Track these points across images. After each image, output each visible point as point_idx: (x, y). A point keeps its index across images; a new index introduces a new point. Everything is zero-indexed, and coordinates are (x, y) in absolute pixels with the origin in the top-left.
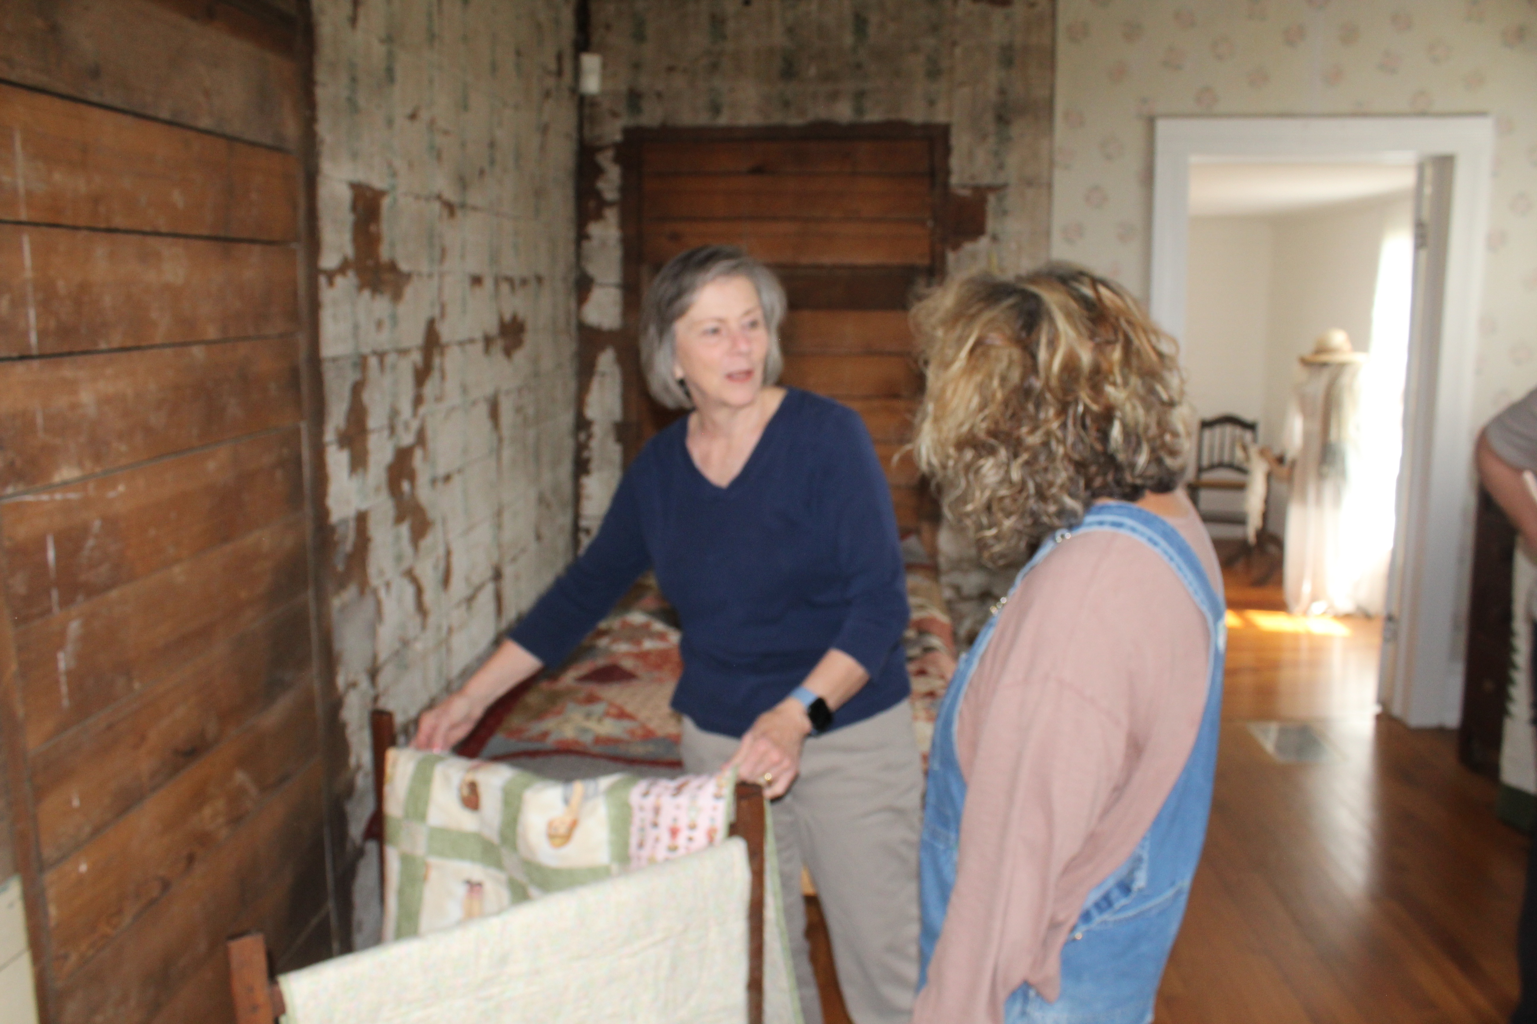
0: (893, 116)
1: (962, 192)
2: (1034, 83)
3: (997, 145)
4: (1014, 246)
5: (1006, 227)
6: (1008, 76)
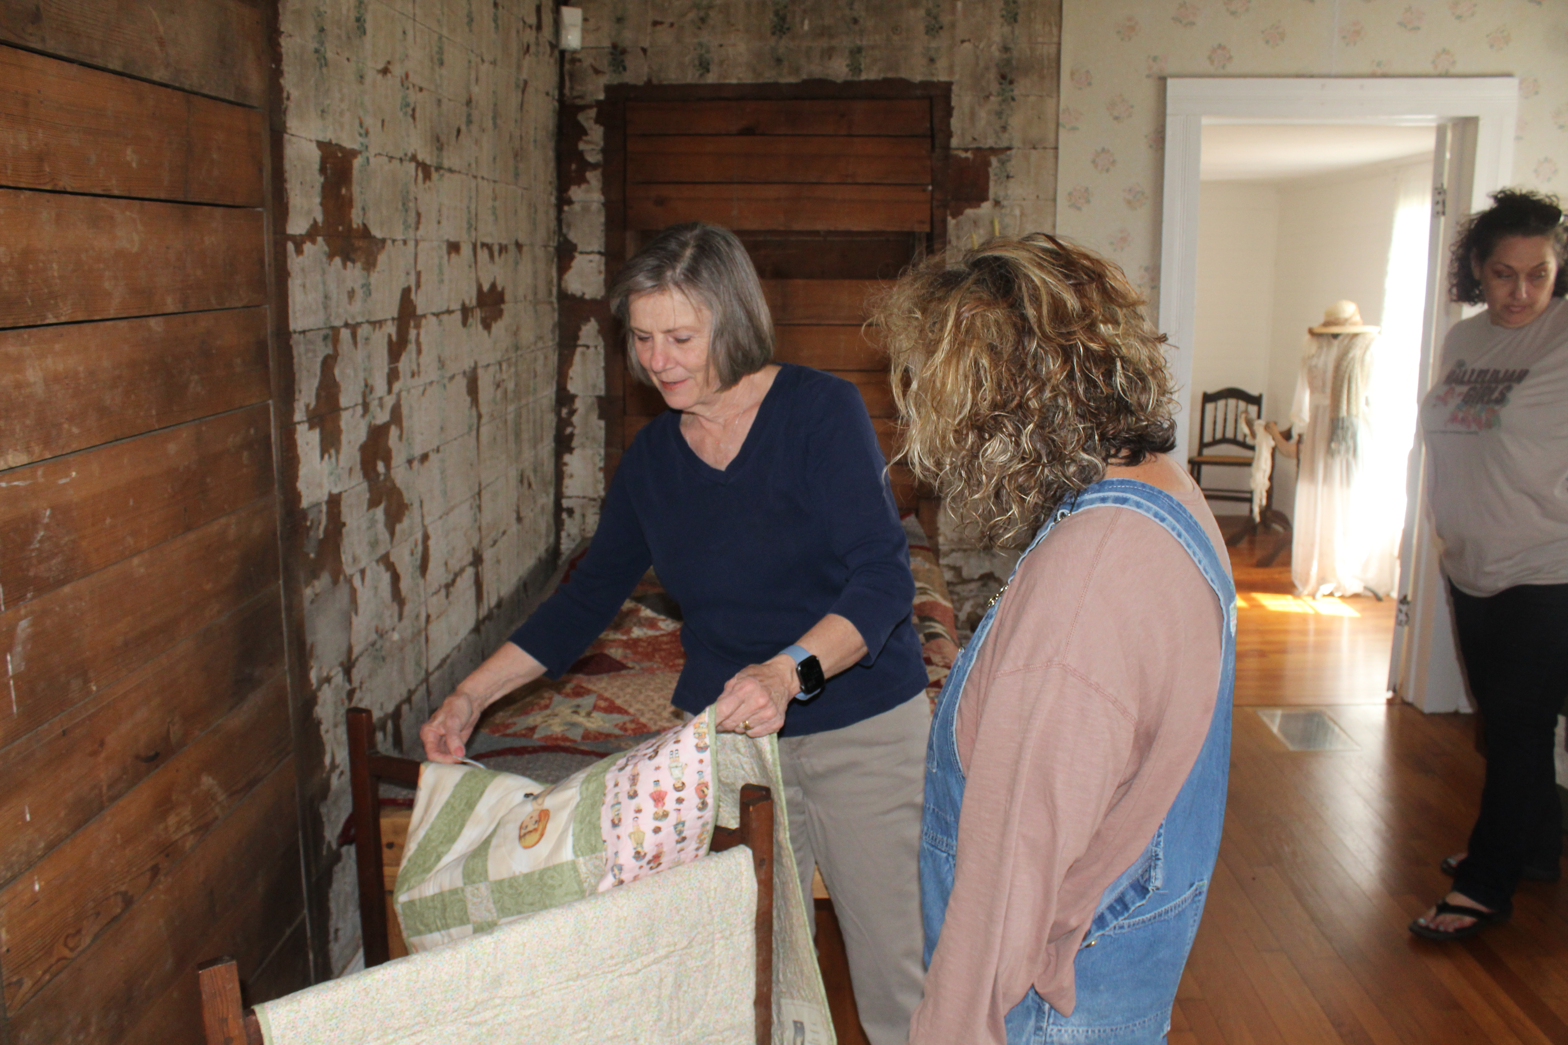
0: (890, 75)
1: (963, 155)
2: (1040, 40)
3: (1000, 105)
4: (1017, 212)
5: (1009, 192)
6: (1013, 32)
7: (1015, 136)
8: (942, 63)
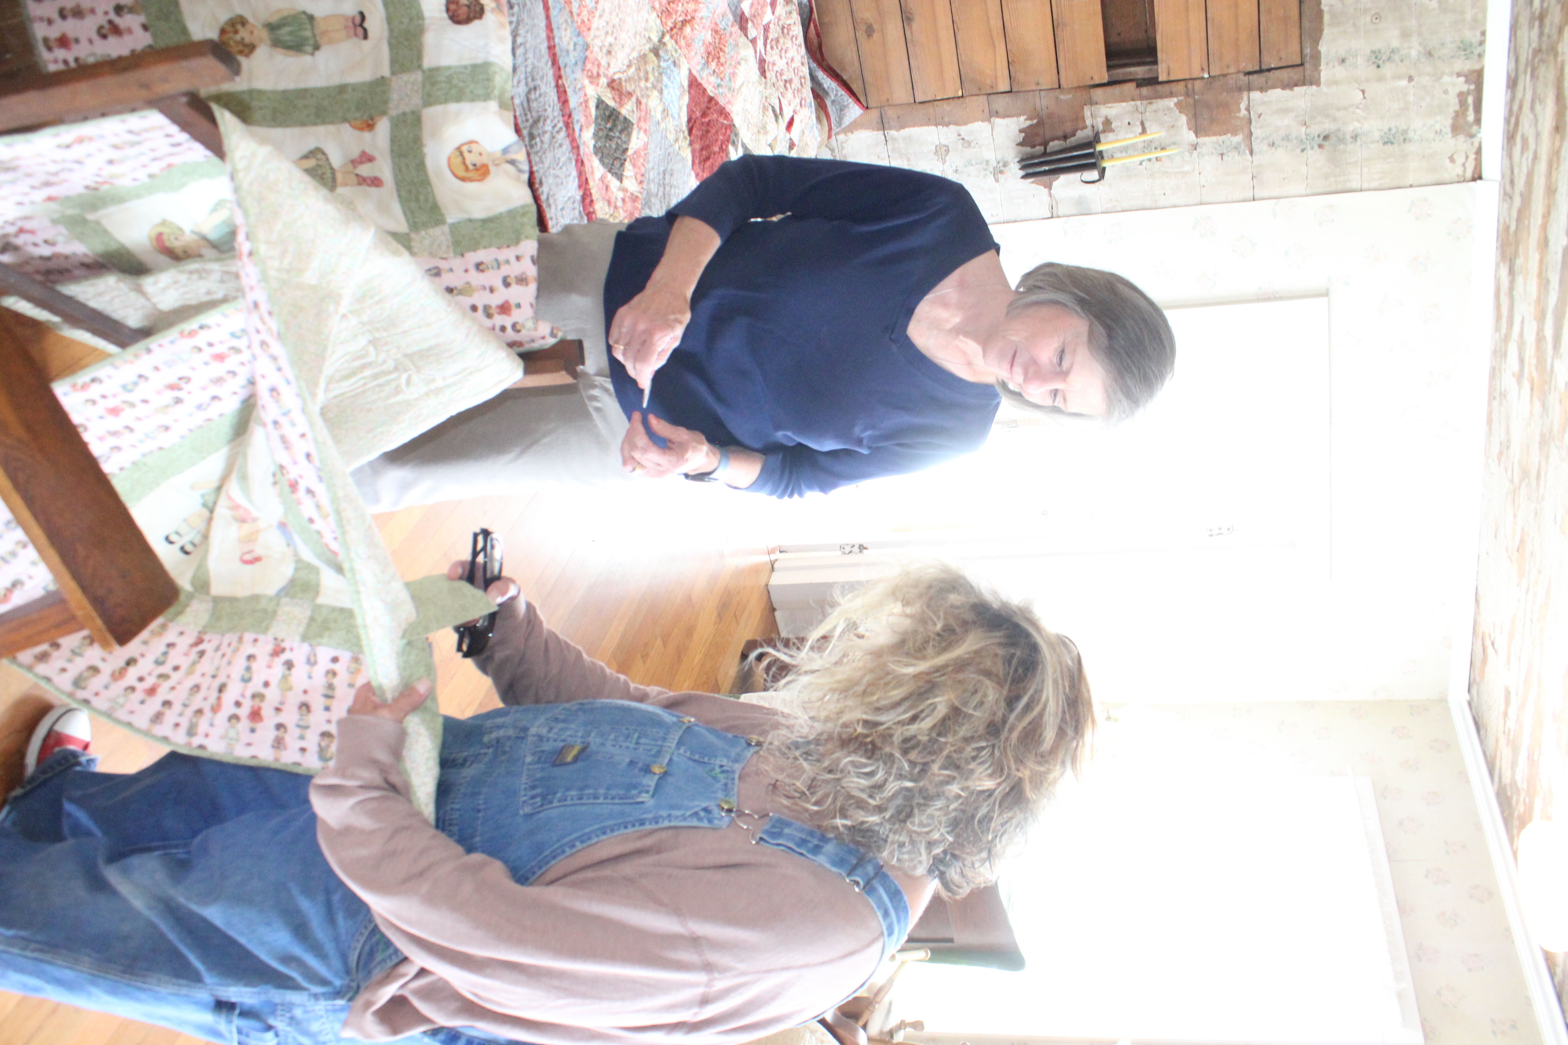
1: (1243, 106)
2: (1365, 170)
3: (1296, 138)
4: (1187, 168)
5: (1206, 158)
6: (1373, 142)
7: (1264, 156)
8: (1340, 72)
